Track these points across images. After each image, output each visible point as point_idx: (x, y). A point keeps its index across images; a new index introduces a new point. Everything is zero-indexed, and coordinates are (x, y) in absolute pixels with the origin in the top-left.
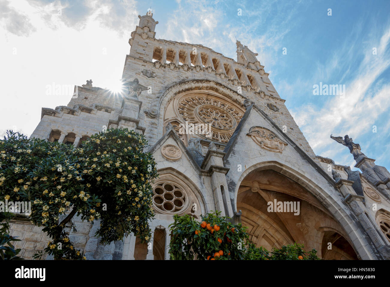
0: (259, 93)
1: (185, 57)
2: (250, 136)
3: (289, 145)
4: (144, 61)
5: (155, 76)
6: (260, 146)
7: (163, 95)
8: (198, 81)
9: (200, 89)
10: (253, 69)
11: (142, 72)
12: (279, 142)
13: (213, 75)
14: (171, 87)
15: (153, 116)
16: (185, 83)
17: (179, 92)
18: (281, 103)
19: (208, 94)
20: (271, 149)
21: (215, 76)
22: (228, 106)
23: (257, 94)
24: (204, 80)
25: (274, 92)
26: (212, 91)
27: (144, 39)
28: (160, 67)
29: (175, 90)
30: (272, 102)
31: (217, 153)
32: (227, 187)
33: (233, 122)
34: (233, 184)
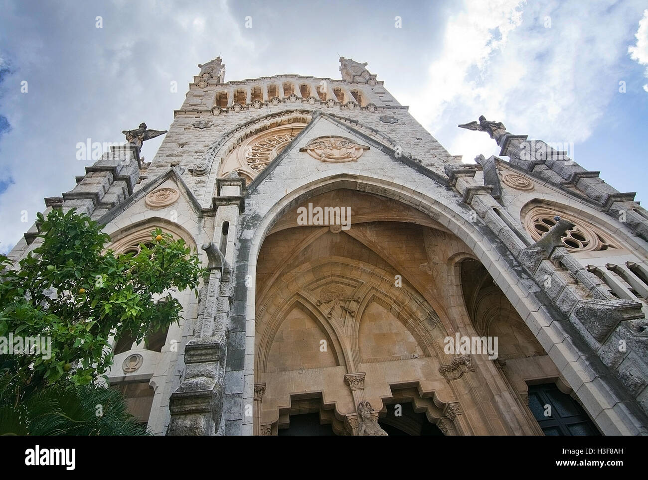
0: (367, 108)
1: (262, 94)
2: (306, 150)
3: (371, 148)
4: (197, 113)
5: (211, 125)
6: (320, 160)
7: (219, 144)
8: (273, 116)
9: (279, 125)
10: (359, 82)
11: (193, 125)
12: (354, 148)
13: (298, 104)
14: (232, 132)
15: (200, 173)
16: (254, 122)
17: (247, 136)
18: (402, 111)
19: (292, 129)
20: (336, 160)
21: (301, 104)
23: (364, 109)
24: (283, 112)
25: (392, 101)
26: (298, 123)
27: (203, 88)
28: (220, 114)
29: (238, 135)
30: (389, 113)
31: (231, 181)
32: (234, 222)
34: (256, 218)
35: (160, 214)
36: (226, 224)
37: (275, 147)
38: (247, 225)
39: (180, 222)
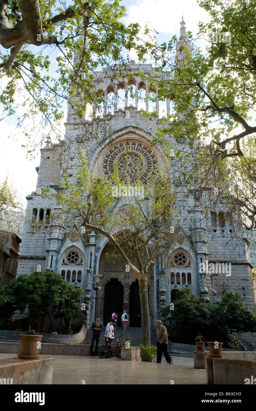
4: (76, 124)
11: (75, 139)
14: (95, 149)
17: (103, 149)
19: (128, 139)
21: (135, 114)
22: (143, 146)
24: (123, 128)
26: (131, 134)
31: (92, 236)
32: (93, 253)
33: (144, 163)
34: (99, 248)
35: (74, 244)
36: (91, 253)
37: (117, 155)
38: (97, 251)
39: (80, 248)
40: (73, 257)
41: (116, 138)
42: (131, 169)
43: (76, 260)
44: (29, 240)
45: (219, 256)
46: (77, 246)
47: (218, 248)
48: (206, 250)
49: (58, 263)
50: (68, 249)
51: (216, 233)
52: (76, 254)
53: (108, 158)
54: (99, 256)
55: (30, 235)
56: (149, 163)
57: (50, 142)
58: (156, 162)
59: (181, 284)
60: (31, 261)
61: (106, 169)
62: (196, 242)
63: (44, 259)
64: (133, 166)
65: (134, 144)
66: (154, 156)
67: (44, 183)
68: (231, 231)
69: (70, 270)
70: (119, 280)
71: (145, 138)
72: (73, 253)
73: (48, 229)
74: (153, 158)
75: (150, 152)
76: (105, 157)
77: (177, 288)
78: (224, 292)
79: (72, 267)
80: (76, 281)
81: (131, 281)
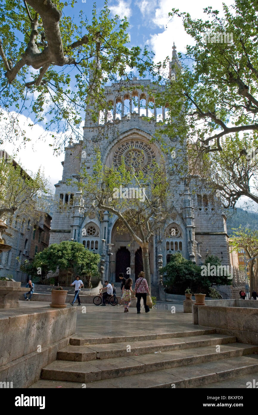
4: (92, 128)
5: (99, 140)
9: (127, 137)
11: (91, 139)
17: (113, 147)
19: (132, 139)
21: (138, 119)
22: (144, 144)
24: (129, 130)
26: (135, 135)
28: (102, 129)
31: (106, 214)
32: (107, 227)
33: (145, 158)
34: (111, 224)
35: (92, 220)
36: (105, 227)
37: (124, 151)
38: (109, 226)
39: (96, 223)
40: (91, 231)
41: (123, 138)
42: (135, 162)
43: (94, 232)
44: (58, 218)
45: (203, 229)
46: (94, 222)
47: (203, 222)
48: (194, 224)
49: (80, 235)
50: (87, 224)
51: (201, 211)
52: (93, 228)
53: (117, 154)
54: (111, 230)
55: (58, 214)
56: (149, 157)
57: (72, 142)
58: (155, 157)
59: (174, 250)
60: (60, 234)
61: (116, 162)
62: (186, 218)
63: (69, 232)
64: (137, 160)
65: (137, 142)
66: (153, 152)
67: (68, 174)
68: (212, 209)
69: (89, 240)
70: (127, 248)
71: (146, 138)
72: (92, 228)
73: (72, 209)
74: (152, 153)
75: (150, 149)
76: (115, 153)
77: (171, 254)
78: (207, 256)
79: (90, 238)
80: (94, 249)
81: (136, 248)
